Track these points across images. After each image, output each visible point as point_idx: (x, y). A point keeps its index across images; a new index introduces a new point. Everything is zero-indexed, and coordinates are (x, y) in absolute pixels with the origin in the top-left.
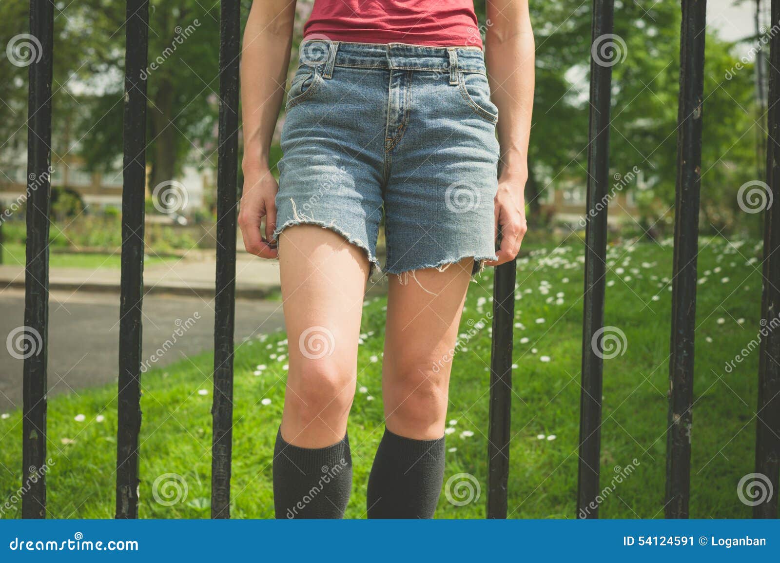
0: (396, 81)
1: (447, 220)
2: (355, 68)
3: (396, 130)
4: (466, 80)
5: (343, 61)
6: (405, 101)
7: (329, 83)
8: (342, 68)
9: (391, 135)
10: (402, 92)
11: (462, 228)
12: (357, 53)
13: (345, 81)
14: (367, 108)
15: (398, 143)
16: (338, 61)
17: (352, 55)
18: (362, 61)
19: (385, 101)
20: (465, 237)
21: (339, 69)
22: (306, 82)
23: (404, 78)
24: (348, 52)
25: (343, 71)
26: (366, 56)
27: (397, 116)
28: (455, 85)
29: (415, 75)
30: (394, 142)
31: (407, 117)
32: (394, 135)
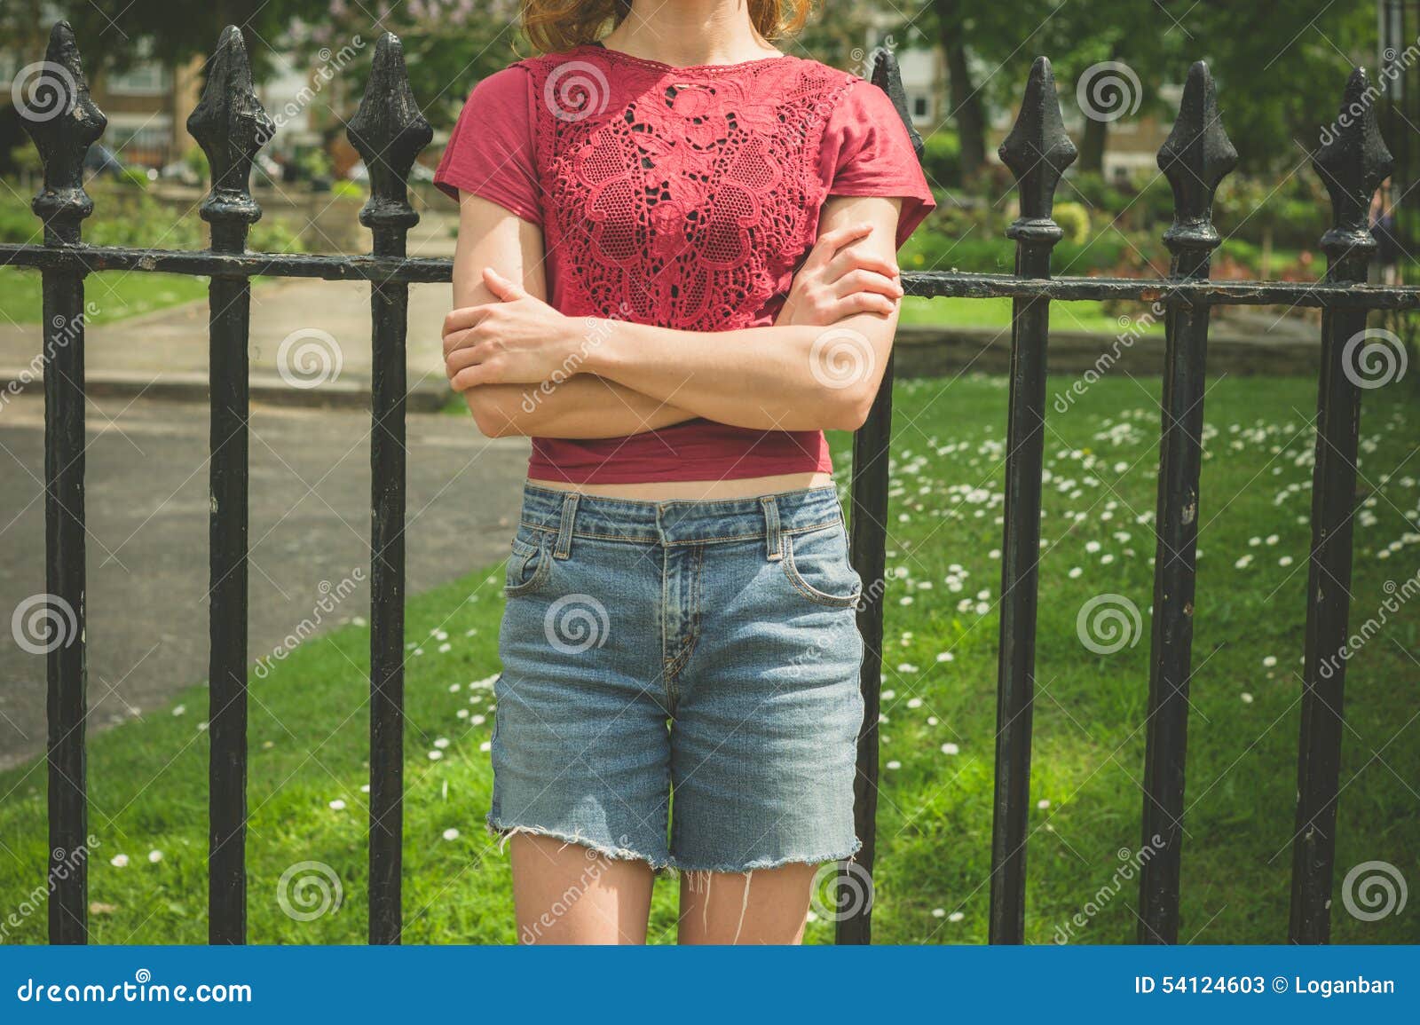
0: (674, 565)
1: (765, 792)
2: (606, 541)
3: (680, 646)
4: (797, 547)
5: (586, 529)
6: (690, 598)
7: (564, 568)
8: (584, 541)
9: (671, 654)
10: (685, 583)
11: (788, 806)
12: (609, 515)
13: (591, 563)
14: (629, 613)
15: (684, 667)
16: (579, 529)
17: (601, 519)
18: (617, 532)
19: (657, 600)
20: (792, 821)
21: (580, 541)
22: (529, 564)
23: (688, 557)
24: (594, 513)
25: (587, 546)
26: (624, 522)
27: (678, 625)
28: (777, 561)
29: (707, 552)
30: (678, 665)
31: (696, 624)
32: (678, 654)
